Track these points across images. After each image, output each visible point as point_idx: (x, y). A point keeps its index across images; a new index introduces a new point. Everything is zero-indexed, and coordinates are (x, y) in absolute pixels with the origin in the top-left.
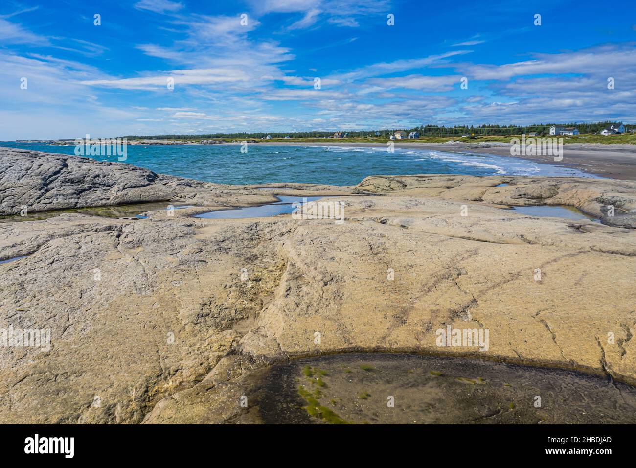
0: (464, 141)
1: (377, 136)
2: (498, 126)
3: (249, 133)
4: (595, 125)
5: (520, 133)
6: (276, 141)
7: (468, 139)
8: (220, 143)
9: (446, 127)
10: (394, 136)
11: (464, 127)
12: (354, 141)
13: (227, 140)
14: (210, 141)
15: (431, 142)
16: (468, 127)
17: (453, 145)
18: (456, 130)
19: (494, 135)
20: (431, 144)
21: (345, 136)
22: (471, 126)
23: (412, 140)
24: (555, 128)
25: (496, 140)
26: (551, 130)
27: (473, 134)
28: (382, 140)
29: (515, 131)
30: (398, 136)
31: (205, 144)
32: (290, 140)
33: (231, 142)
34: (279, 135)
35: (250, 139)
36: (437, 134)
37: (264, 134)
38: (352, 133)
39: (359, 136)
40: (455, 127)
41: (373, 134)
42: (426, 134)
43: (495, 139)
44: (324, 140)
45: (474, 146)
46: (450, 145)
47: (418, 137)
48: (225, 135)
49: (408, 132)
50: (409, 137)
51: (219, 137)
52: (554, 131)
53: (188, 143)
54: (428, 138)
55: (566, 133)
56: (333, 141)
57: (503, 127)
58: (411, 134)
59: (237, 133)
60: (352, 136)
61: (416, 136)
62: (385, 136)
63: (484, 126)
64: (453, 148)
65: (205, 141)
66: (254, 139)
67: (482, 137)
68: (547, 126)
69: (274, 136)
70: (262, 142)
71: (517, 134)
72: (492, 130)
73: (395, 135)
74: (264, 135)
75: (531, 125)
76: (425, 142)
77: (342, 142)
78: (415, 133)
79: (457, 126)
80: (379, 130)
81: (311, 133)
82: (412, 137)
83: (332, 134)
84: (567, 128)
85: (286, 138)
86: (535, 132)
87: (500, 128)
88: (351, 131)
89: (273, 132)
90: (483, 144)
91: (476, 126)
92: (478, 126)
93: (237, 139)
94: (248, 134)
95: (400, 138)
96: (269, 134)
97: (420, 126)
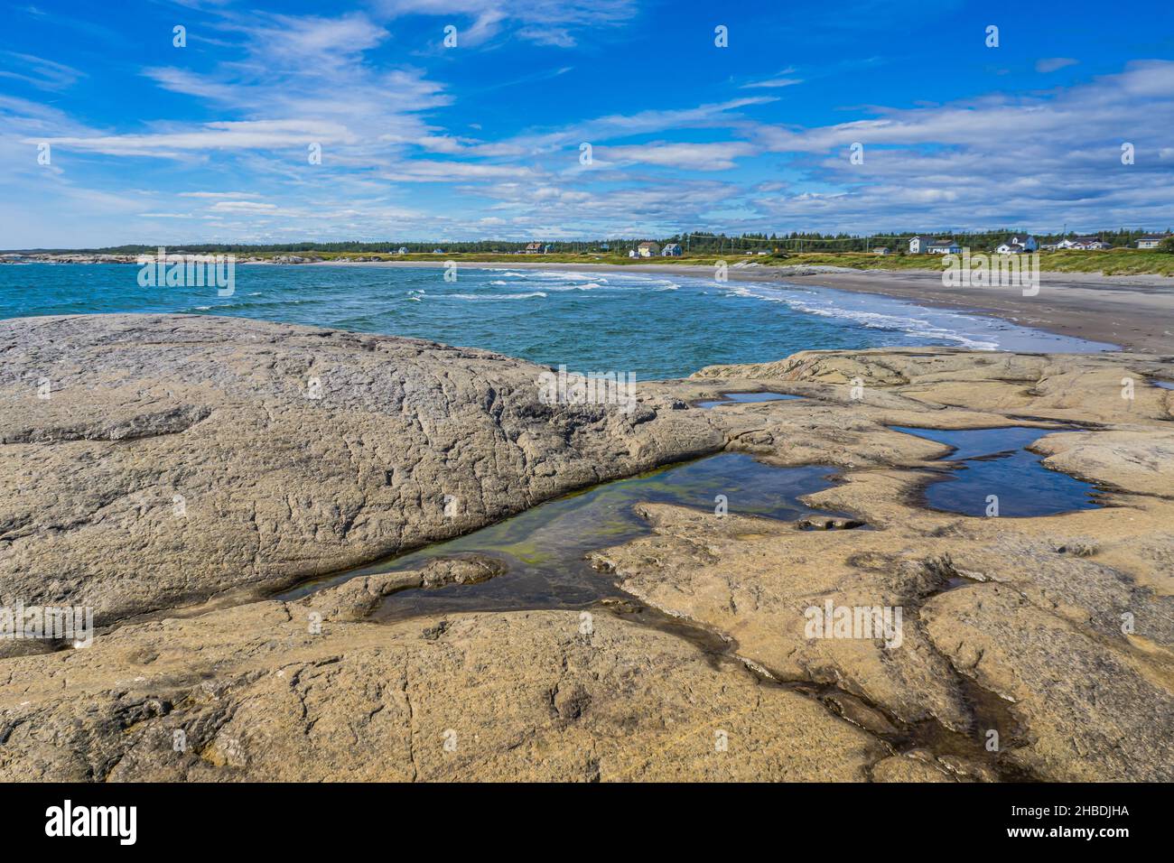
0: (766, 263)
1: (604, 251)
2: (818, 235)
3: (365, 243)
4: (982, 237)
5: (857, 248)
6: (420, 258)
7: (771, 259)
8: (313, 260)
9: (728, 237)
10: (636, 250)
11: (760, 237)
12: (566, 260)
13: (325, 255)
14: (293, 257)
15: (706, 264)
16: (766, 236)
17: (745, 270)
18: (746, 242)
19: (813, 251)
20: (706, 267)
21: (546, 250)
22: (772, 235)
23: (669, 259)
24: (918, 241)
25: (821, 261)
26: (912, 243)
27: (777, 250)
28: (616, 258)
29: (849, 245)
30: (644, 252)
31: (283, 263)
32: (445, 256)
33: (334, 259)
34: (422, 247)
35: (370, 254)
36: (713, 248)
37: (392, 244)
38: (558, 244)
39: (570, 250)
40: (744, 236)
41: (596, 247)
42: (692, 248)
43: (819, 259)
44: (509, 257)
45: (788, 272)
46: (740, 269)
47: (680, 254)
48: (319, 245)
49: (662, 244)
50: (664, 254)
51: (307, 250)
52: (917, 246)
53: (250, 261)
54: (697, 256)
55: (938, 250)
56: (525, 259)
57: (826, 238)
58: (667, 248)
59: (343, 241)
60: (558, 251)
61: (677, 252)
62: (619, 251)
63: (794, 236)
64: (747, 274)
65: (283, 258)
66: (377, 255)
67: (796, 256)
68: (902, 236)
69: (413, 248)
70: (392, 259)
71: (852, 250)
72: (809, 243)
73: (640, 250)
74: (395, 248)
75: (874, 234)
76: (695, 263)
77: (543, 261)
78: (674, 246)
79: (748, 233)
80: (606, 241)
81: (480, 243)
82: (669, 254)
83: (523, 246)
84: (939, 242)
85: (435, 253)
86: (882, 246)
87: (822, 239)
88: (555, 241)
89: (409, 242)
90: (800, 268)
91: (780, 235)
92: (783, 234)
93: (344, 254)
94: (363, 244)
95: (648, 255)
96: (402, 245)
97: (681, 234)
